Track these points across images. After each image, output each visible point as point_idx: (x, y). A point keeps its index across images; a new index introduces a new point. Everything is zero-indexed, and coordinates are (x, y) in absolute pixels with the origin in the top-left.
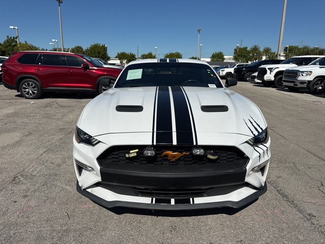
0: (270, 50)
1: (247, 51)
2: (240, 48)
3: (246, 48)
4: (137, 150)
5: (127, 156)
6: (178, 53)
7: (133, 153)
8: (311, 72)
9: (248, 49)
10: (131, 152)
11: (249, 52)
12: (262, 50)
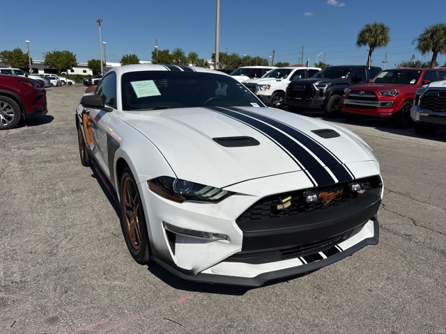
0: (196, 56)
1: (168, 55)
2: (159, 51)
3: (168, 51)
4: (290, 198)
5: (279, 207)
6: (68, 52)
7: (287, 203)
8: (269, 86)
9: (170, 53)
10: (284, 201)
11: (171, 57)
12: (187, 55)
